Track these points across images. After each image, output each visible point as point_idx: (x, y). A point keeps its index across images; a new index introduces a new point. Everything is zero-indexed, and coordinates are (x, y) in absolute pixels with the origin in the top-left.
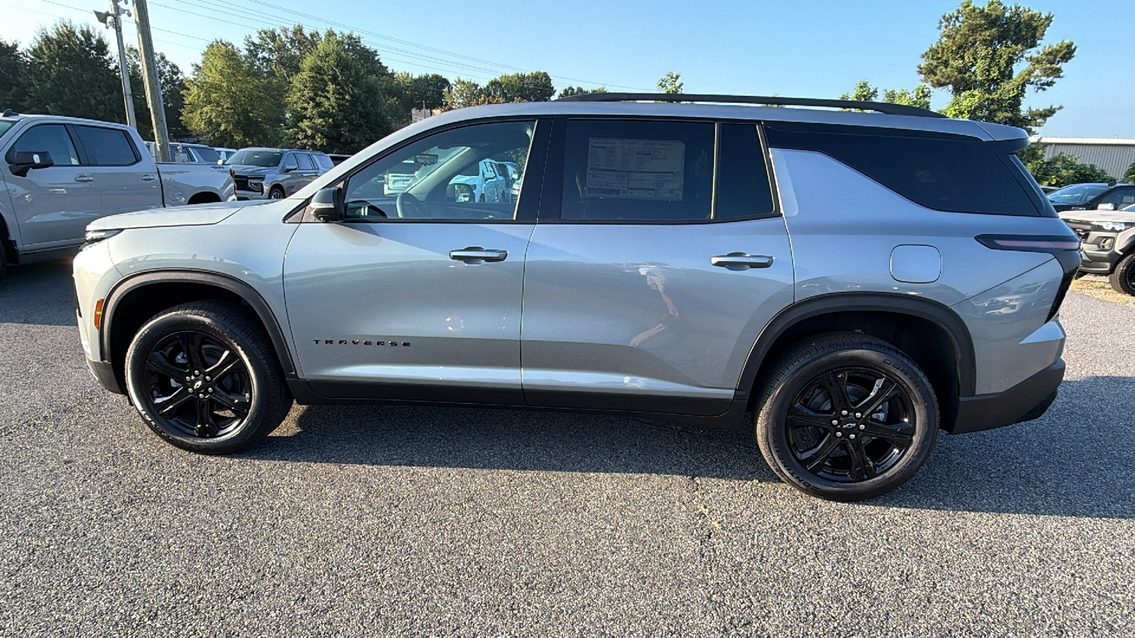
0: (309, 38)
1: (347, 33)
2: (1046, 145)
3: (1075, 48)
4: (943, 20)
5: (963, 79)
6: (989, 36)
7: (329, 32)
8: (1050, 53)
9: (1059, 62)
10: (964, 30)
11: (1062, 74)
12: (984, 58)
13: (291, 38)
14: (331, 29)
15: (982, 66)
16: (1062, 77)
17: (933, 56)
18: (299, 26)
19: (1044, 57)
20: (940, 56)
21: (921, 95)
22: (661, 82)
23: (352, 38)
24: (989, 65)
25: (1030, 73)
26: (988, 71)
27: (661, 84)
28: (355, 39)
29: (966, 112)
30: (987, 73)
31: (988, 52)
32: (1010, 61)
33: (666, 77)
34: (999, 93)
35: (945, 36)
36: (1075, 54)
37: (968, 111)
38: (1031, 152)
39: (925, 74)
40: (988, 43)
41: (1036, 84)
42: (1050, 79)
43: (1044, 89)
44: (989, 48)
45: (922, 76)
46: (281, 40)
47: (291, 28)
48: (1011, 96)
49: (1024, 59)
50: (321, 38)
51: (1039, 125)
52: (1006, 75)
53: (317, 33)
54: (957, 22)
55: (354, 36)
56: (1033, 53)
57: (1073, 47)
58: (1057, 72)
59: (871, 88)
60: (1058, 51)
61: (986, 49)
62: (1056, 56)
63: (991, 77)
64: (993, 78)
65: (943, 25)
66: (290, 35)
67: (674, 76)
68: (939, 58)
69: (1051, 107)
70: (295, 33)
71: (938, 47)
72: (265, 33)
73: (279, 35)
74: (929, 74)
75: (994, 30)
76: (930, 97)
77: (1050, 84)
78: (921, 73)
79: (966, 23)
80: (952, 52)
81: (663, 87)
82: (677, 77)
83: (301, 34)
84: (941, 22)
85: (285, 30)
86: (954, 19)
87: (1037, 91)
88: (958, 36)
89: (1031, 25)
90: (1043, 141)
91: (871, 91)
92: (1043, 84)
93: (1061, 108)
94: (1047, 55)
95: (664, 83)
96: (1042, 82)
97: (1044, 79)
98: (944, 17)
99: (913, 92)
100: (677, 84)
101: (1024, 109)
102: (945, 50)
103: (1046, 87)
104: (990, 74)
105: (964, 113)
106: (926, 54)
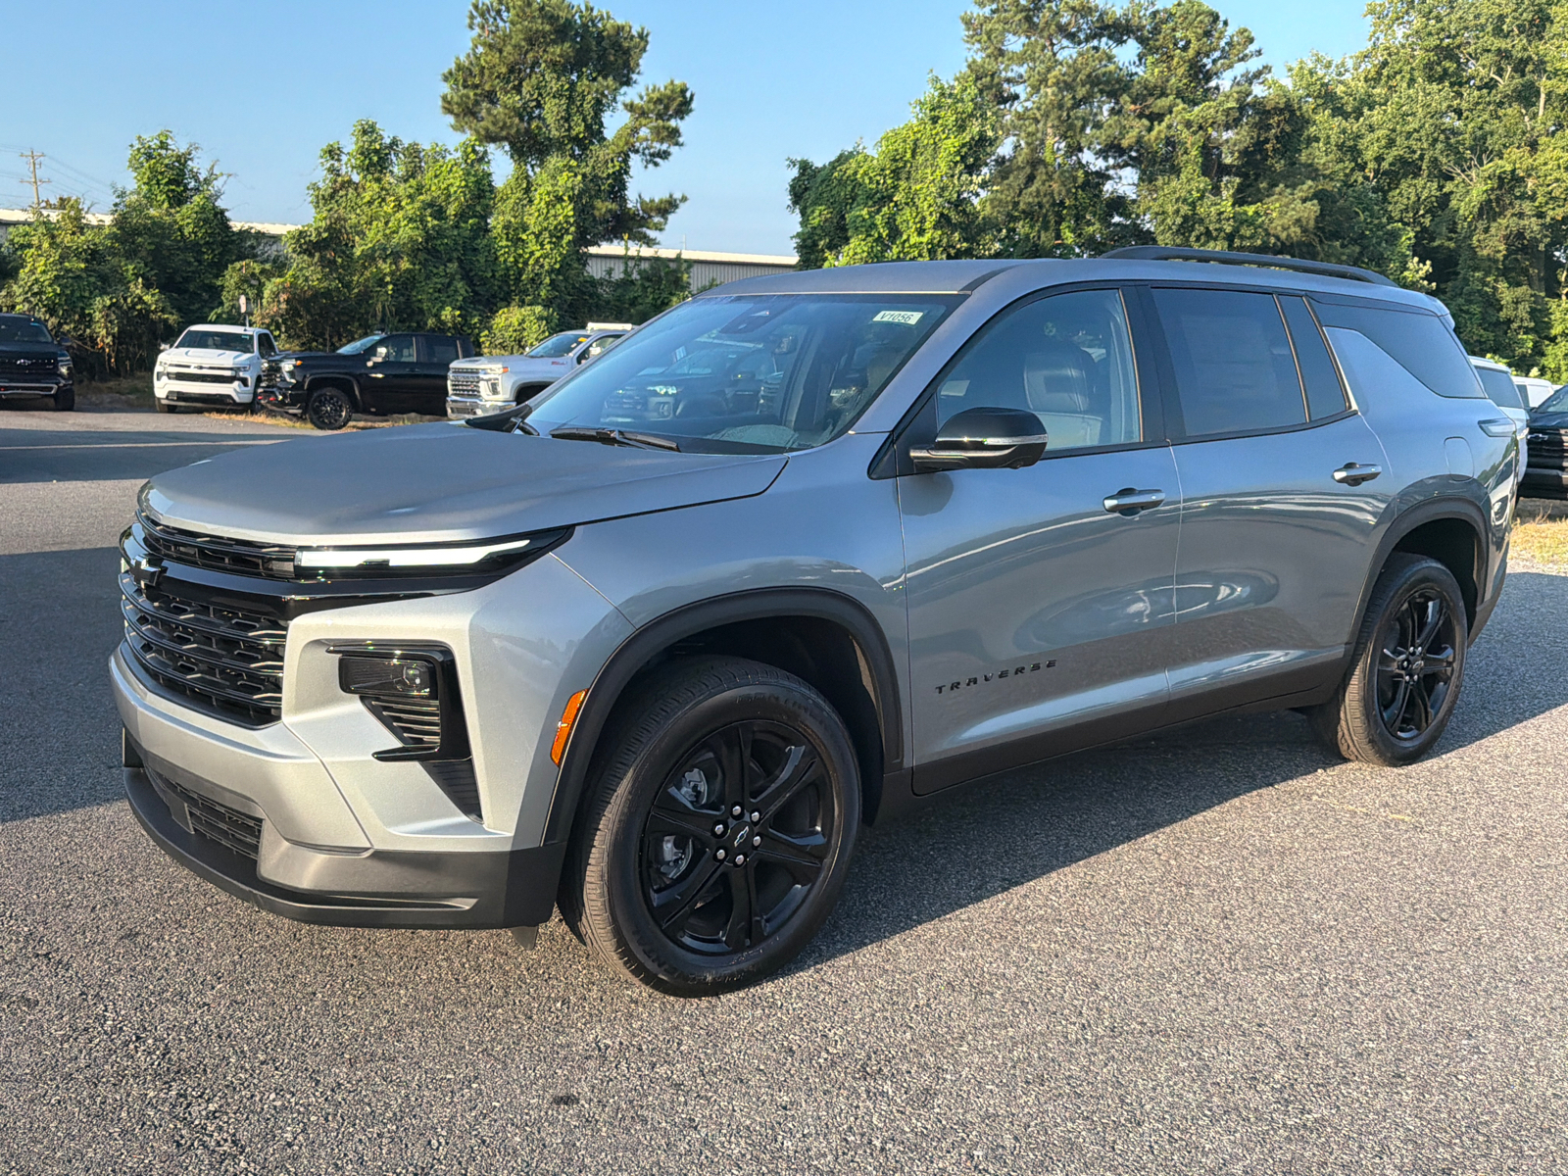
2: (691, 263)
3: (692, 96)
4: (475, 13)
5: (528, 131)
6: (560, 56)
8: (659, 101)
9: (671, 116)
10: (518, 38)
11: (681, 140)
12: (558, 95)
15: (555, 109)
16: (682, 145)
17: (465, 81)
19: (652, 106)
20: (477, 81)
21: (472, 156)
24: (567, 110)
25: (635, 131)
26: (567, 120)
29: (566, 198)
30: (566, 125)
31: (562, 86)
32: (599, 106)
34: (590, 164)
35: (484, 44)
36: (693, 105)
37: (569, 197)
38: (672, 278)
39: (457, 115)
40: (561, 68)
41: (644, 154)
42: (665, 147)
43: (656, 164)
44: (563, 78)
45: (451, 119)
48: (611, 171)
49: (620, 106)
51: (659, 228)
52: (595, 132)
54: (498, 20)
56: (630, 94)
57: (688, 95)
58: (674, 134)
59: (385, 136)
60: (671, 99)
61: (558, 79)
62: (667, 108)
63: (574, 133)
64: (577, 135)
65: (475, 21)
68: (476, 87)
69: (671, 196)
71: (471, 64)
74: (465, 115)
75: (567, 45)
76: (488, 162)
77: (665, 155)
78: (450, 111)
79: (519, 26)
80: (498, 77)
84: (472, 17)
86: (493, 14)
87: (646, 167)
88: (509, 48)
89: (620, 46)
90: (686, 255)
91: (388, 141)
92: (652, 155)
93: (684, 199)
94: (655, 103)
96: (652, 151)
97: (657, 146)
98: (476, 7)
99: (456, 150)
101: (632, 195)
102: (486, 72)
103: (658, 160)
104: (570, 127)
105: (563, 201)
106: (451, 73)
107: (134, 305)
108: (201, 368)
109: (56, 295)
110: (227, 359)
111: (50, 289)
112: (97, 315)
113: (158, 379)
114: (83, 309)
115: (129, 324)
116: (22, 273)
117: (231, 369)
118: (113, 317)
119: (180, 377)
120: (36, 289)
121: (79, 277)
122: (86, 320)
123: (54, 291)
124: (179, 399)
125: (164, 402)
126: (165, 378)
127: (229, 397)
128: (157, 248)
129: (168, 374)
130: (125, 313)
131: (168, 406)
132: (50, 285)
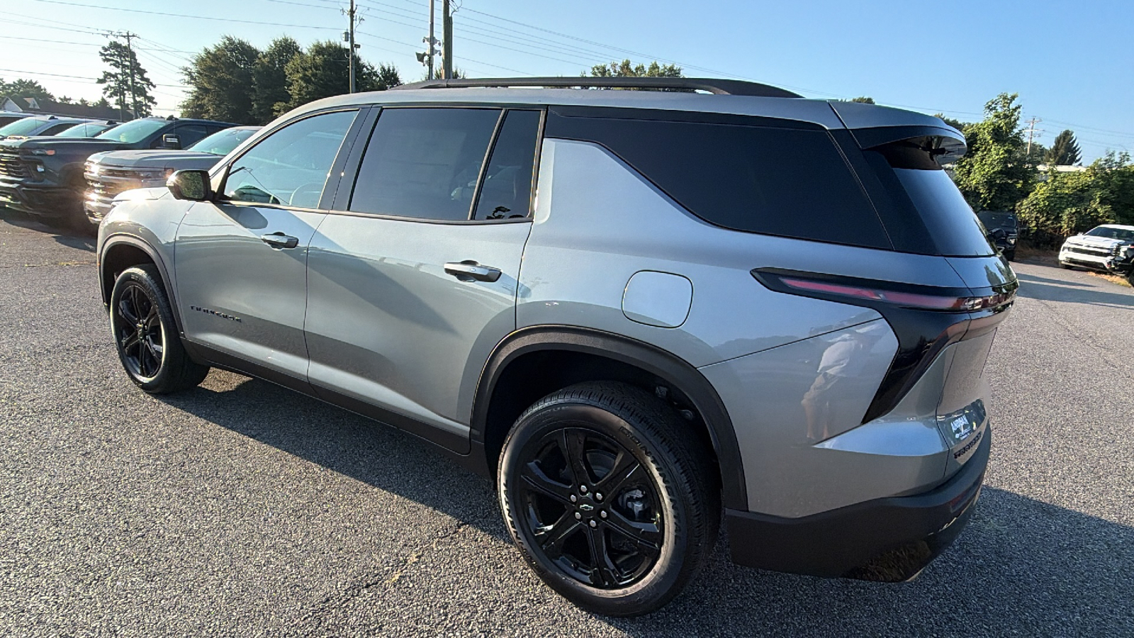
0: (634, 71)
1: (668, 66)
7: (653, 65)
13: (619, 72)
14: (655, 63)
18: (627, 61)
22: (990, 104)
23: (673, 70)
27: (989, 107)
28: (675, 71)
33: (997, 98)
46: (609, 74)
47: (620, 64)
50: (645, 72)
53: (643, 67)
55: (675, 68)
66: (618, 69)
67: (1009, 97)
70: (622, 68)
72: (598, 69)
73: (609, 70)
81: (991, 110)
82: (1013, 98)
83: (627, 68)
85: (614, 66)
95: (993, 106)
100: (1012, 106)
107: (1090, 212)
108: (1089, 246)
109: (1045, 206)
110: (1111, 243)
111: (1042, 203)
112: (1065, 217)
113: (1063, 250)
114: (1059, 213)
115: (1083, 222)
116: (1031, 195)
117: (1108, 249)
118: (1074, 218)
119: (1075, 250)
120: (1035, 202)
121: (1062, 197)
122: (1058, 219)
123: (1044, 204)
124: (1070, 262)
125: (1063, 262)
126: (1066, 250)
127: (1102, 264)
128: (1123, 185)
129: (1069, 249)
130: (1083, 217)
131: (1066, 265)
132: (1043, 201)
